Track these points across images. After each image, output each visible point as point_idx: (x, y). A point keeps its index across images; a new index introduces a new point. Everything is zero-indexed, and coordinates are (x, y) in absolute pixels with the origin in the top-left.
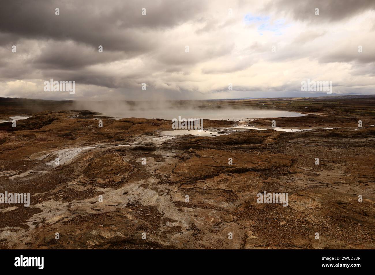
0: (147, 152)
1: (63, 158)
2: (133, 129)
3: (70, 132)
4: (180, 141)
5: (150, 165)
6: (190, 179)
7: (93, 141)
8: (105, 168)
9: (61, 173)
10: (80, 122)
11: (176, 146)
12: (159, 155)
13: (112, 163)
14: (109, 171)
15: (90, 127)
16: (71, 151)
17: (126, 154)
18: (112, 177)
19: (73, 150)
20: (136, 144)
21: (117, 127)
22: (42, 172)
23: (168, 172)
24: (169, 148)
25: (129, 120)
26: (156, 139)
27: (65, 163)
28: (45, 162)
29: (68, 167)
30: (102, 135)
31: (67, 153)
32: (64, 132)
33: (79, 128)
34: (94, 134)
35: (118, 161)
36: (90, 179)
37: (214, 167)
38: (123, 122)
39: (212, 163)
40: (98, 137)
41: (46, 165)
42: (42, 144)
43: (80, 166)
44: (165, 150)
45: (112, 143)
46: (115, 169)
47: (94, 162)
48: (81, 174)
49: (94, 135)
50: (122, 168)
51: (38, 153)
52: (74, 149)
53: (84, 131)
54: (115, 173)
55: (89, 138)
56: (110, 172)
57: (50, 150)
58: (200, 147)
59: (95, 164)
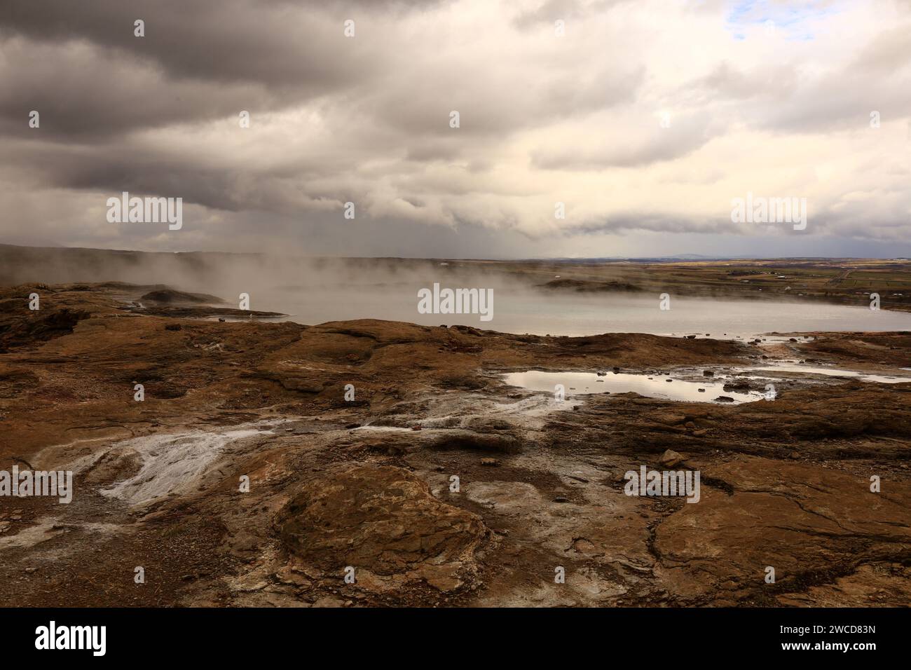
0: (492, 460)
1: (162, 470)
2: (386, 363)
3: (154, 368)
4: (608, 420)
5: (536, 516)
6: (746, 586)
7: (245, 405)
8: (375, 527)
9: (173, 534)
10: (176, 328)
11: (603, 437)
12: (540, 473)
13: (397, 507)
14: (395, 540)
15: (217, 349)
16: (185, 441)
17: (414, 463)
18: (415, 565)
19: (191, 441)
20: (436, 426)
21: (322, 354)
22: (95, 525)
23: (634, 552)
24: (576, 447)
25: (357, 328)
26: (506, 406)
27: (176, 492)
28: (94, 484)
29: (197, 511)
30: (275, 381)
31: (174, 452)
32: (131, 366)
33: (181, 351)
34: (244, 376)
35: (417, 498)
36: (319, 568)
37: (820, 534)
38: (336, 336)
39: (801, 517)
40: (261, 392)
41: (99, 496)
42: (70, 412)
43: (244, 510)
44: (558, 454)
45: (325, 418)
46: (418, 533)
47: (313, 498)
48: (263, 545)
49: (246, 382)
50: (445, 528)
51: (60, 446)
52: (188, 434)
53: (197, 363)
54: (423, 551)
55: (228, 392)
56: (400, 546)
57: (101, 435)
58: (702, 444)
59: (324, 505)
